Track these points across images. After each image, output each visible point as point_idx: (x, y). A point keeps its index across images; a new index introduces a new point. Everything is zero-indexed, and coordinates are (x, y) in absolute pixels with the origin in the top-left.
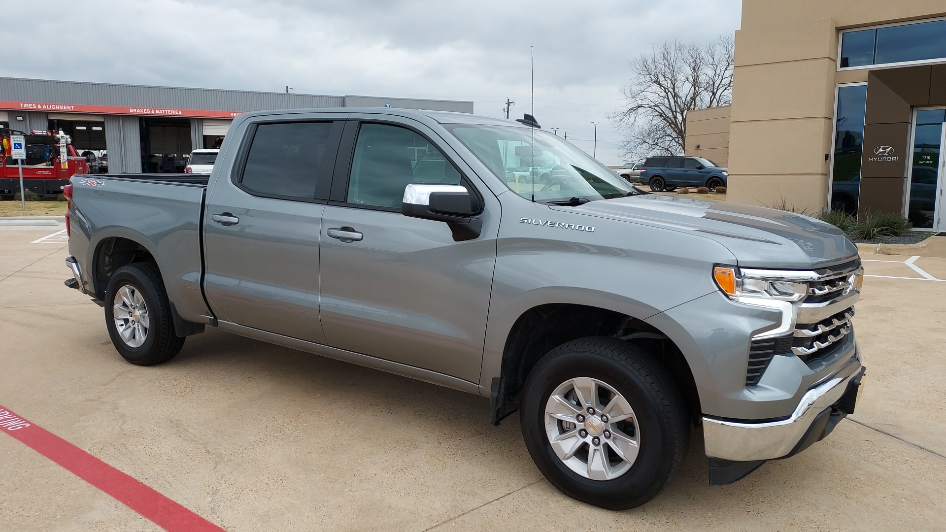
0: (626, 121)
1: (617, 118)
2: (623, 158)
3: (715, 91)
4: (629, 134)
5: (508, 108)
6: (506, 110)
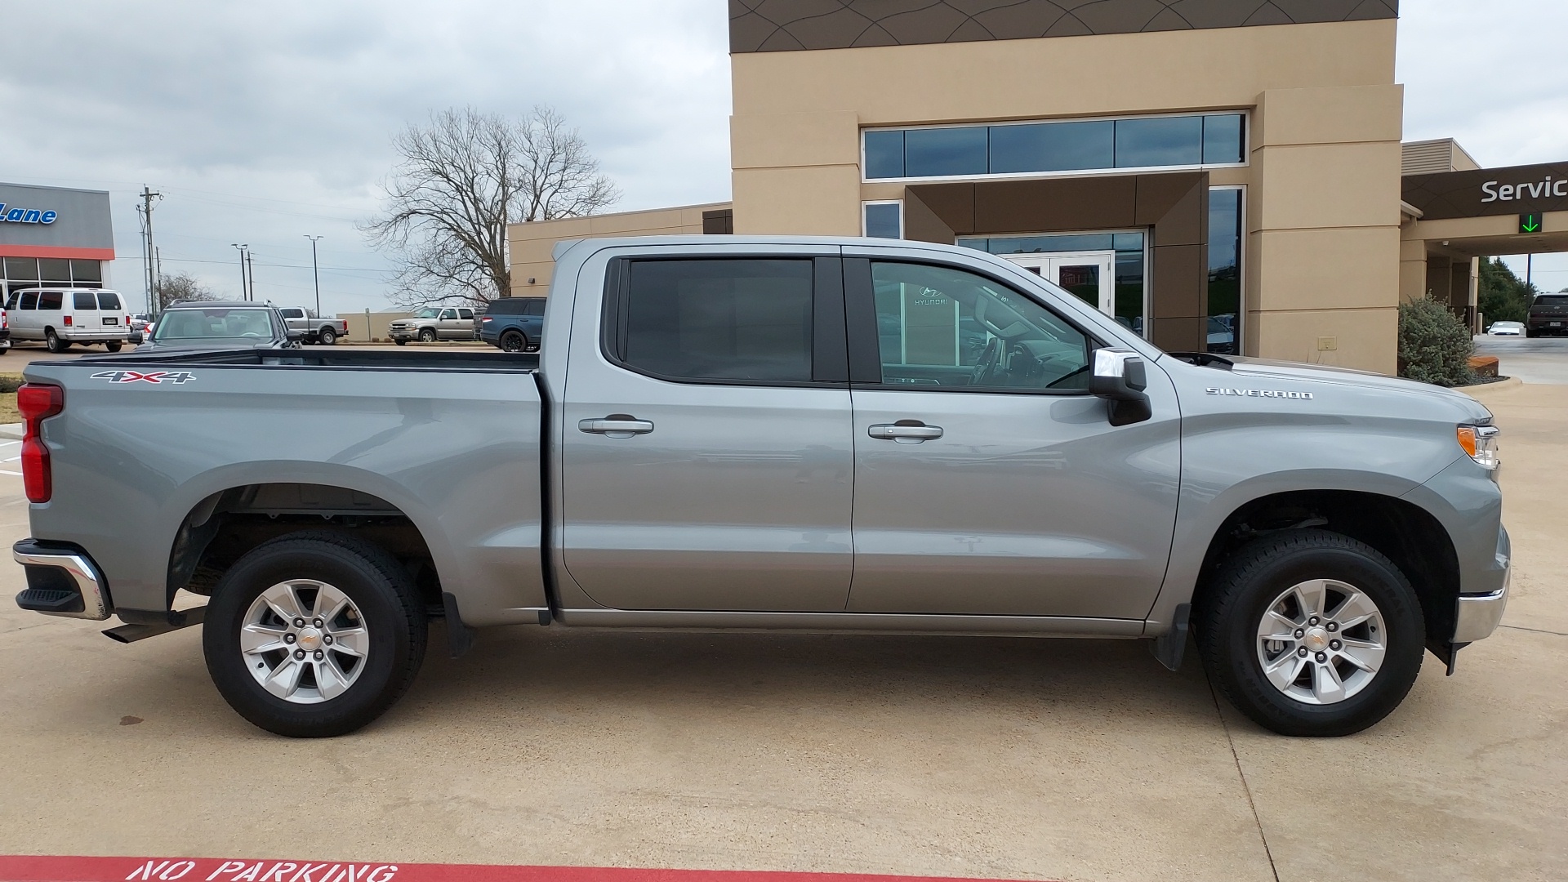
0: (390, 235)
1: (376, 230)
2: (394, 300)
3: (538, 193)
4: (402, 258)
5: (147, 205)
6: (143, 208)
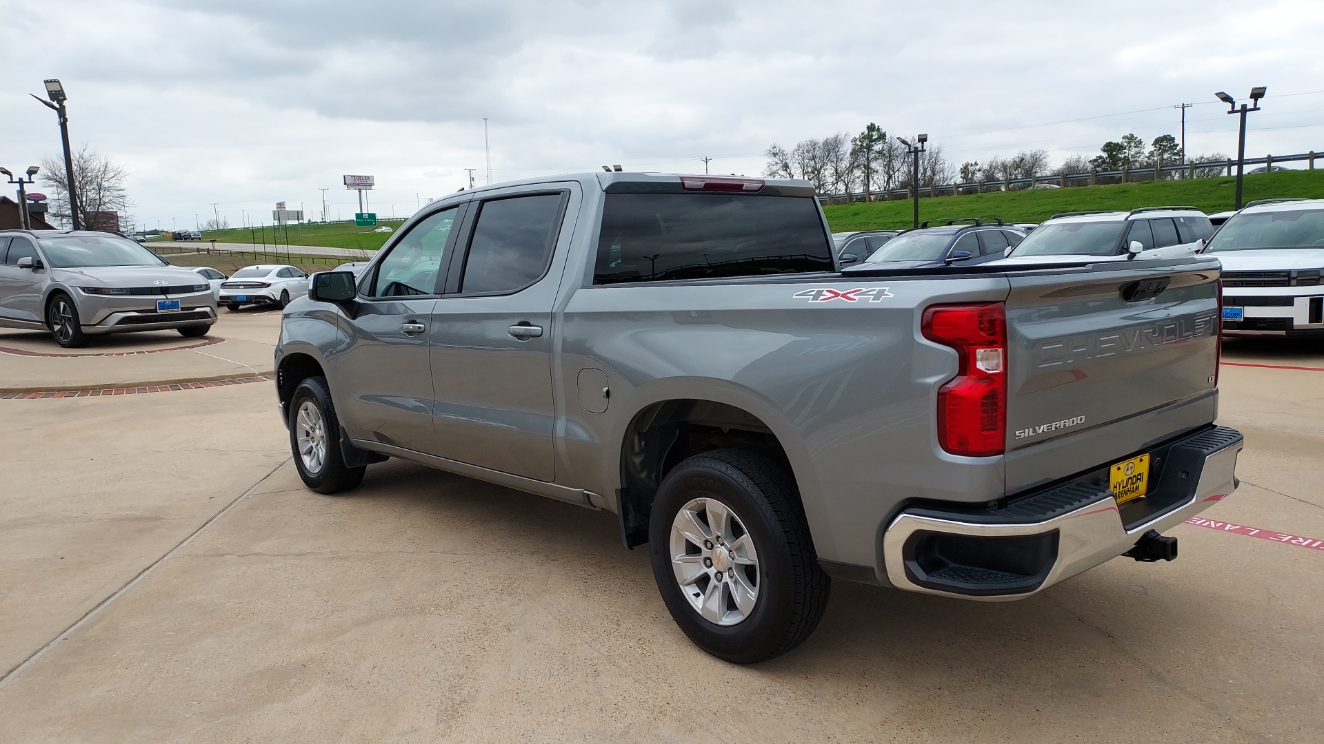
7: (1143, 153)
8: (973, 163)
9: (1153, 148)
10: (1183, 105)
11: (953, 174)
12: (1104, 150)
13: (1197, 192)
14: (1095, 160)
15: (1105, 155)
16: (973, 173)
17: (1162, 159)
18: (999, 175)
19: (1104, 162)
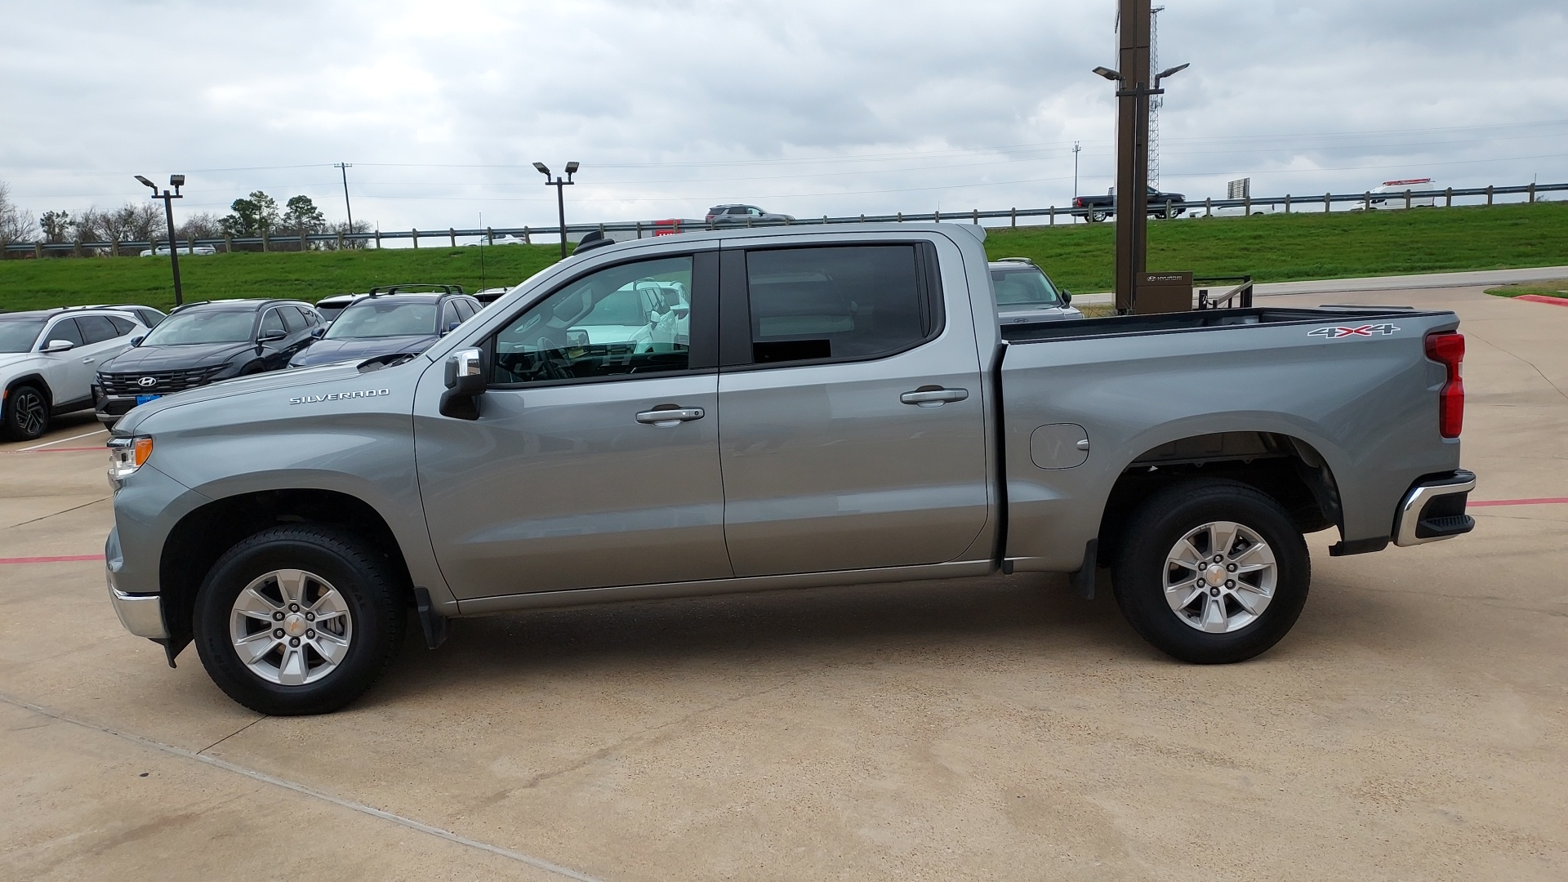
7: (277, 215)
8: (60, 213)
9: (288, 210)
10: (343, 164)
11: (32, 227)
12: (235, 209)
13: (430, 262)
14: (225, 220)
15: (236, 214)
16: (62, 227)
17: (301, 223)
18: (100, 232)
19: (236, 222)
